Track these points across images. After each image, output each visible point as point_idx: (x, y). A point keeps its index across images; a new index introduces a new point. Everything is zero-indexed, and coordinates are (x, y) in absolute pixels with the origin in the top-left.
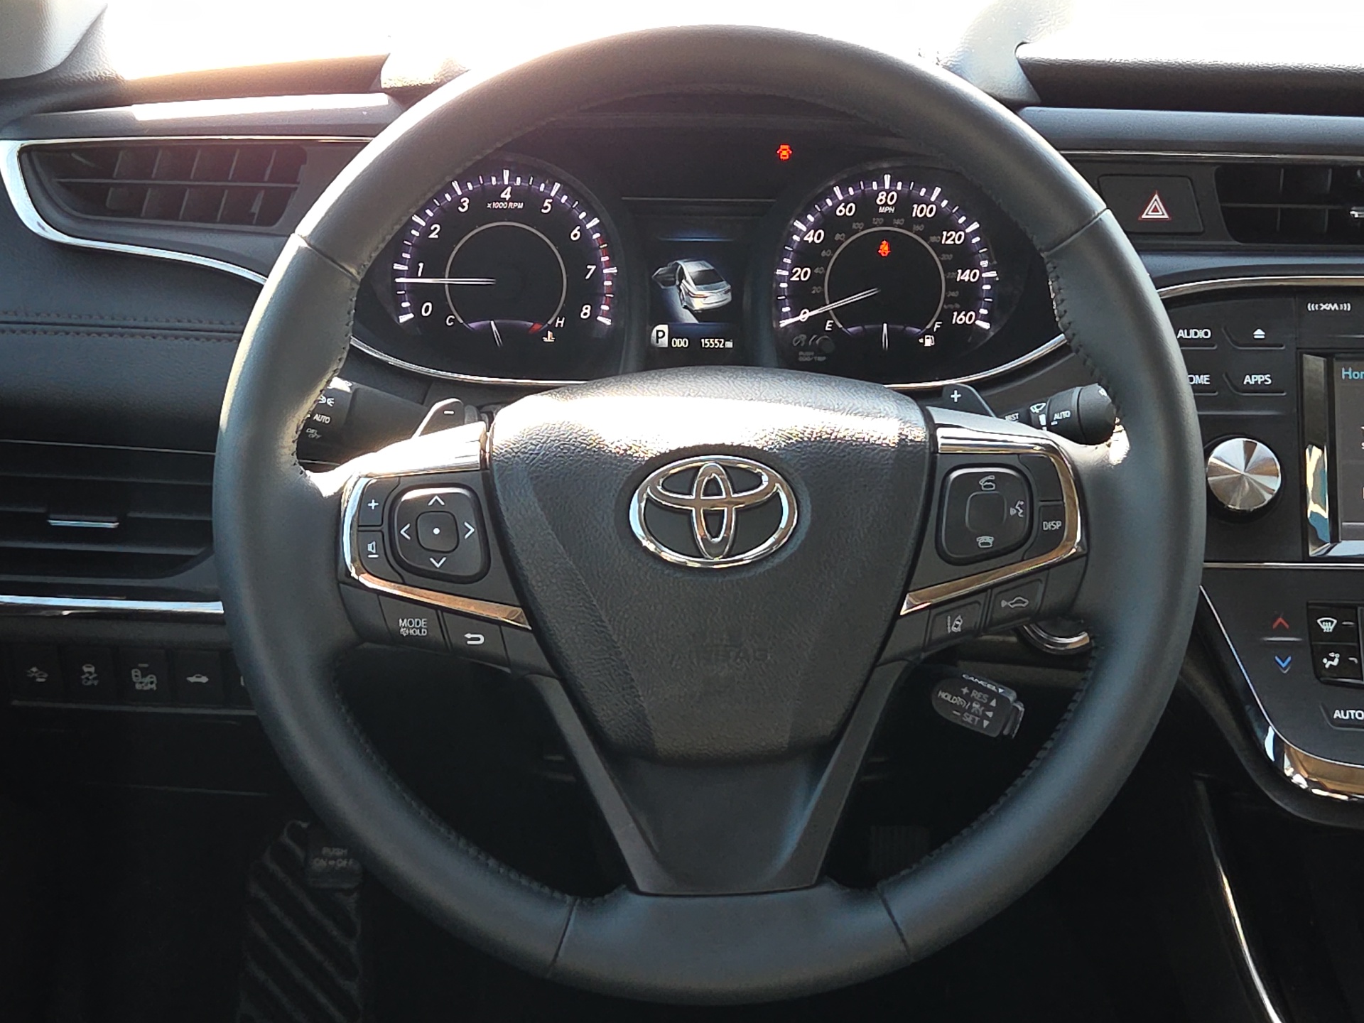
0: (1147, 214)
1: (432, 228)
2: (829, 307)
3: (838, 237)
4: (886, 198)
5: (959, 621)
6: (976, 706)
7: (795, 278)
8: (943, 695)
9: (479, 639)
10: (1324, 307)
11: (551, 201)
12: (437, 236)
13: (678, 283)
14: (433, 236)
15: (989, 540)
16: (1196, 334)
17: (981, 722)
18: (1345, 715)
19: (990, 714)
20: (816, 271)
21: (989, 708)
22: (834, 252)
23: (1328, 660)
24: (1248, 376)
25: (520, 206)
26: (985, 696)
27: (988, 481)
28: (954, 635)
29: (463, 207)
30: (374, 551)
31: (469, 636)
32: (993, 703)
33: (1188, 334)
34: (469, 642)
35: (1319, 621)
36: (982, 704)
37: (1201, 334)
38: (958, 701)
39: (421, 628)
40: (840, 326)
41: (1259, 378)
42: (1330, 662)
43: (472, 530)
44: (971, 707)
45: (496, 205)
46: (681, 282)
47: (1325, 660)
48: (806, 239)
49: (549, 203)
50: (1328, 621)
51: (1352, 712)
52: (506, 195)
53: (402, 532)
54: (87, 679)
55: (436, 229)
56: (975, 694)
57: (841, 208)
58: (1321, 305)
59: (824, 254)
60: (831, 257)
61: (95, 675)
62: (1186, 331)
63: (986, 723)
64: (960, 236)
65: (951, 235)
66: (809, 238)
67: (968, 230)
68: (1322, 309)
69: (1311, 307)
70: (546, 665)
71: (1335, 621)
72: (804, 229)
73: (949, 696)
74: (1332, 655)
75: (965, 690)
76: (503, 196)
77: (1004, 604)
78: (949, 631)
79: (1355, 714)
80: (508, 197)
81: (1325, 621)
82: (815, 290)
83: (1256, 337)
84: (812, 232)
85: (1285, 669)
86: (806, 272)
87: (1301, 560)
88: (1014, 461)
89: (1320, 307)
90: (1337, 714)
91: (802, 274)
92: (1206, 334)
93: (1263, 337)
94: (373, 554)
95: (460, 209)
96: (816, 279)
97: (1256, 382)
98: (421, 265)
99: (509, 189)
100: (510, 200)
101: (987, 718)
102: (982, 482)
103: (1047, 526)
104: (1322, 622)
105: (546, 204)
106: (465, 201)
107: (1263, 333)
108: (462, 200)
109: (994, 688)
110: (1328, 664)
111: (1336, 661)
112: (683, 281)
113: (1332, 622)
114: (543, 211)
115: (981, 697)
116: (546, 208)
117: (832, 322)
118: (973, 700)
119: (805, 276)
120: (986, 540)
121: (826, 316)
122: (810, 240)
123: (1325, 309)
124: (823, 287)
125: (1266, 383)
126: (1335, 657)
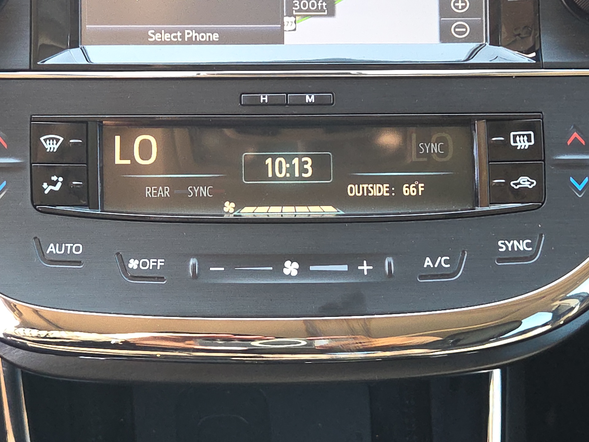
18: (60, 250)
23: (48, 185)
35: (42, 139)
42: (51, 187)
47: (45, 185)
50: (53, 139)
51: (69, 245)
71: (62, 139)
74: (54, 178)
79: (71, 247)
81: (50, 139)
87: (27, 68)
90: (51, 248)
104: (45, 140)
110: (47, 188)
111: (59, 185)
113: (58, 140)
126: (57, 181)
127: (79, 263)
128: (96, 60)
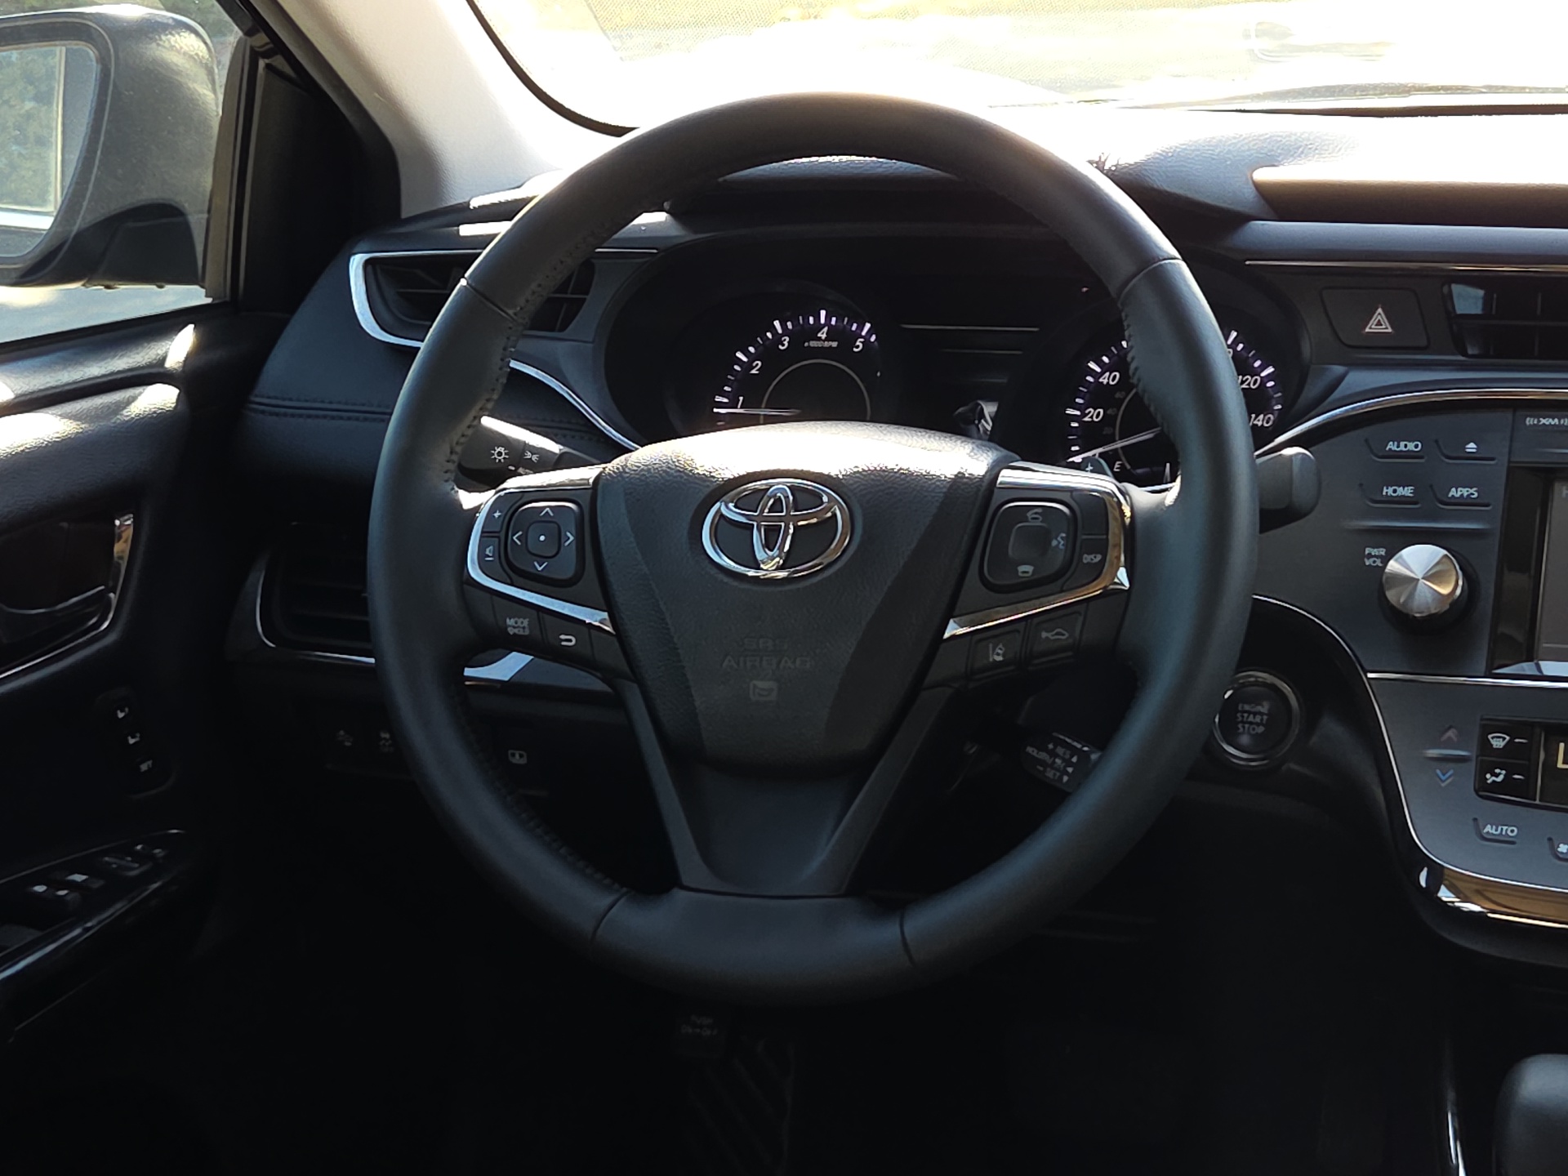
0: (1371, 328)
1: (754, 364)
2: (1114, 445)
5: (1000, 649)
6: (1058, 761)
7: (1087, 419)
8: (1030, 749)
9: (570, 641)
10: (1543, 421)
11: (862, 340)
12: (757, 372)
13: (977, 422)
14: (754, 372)
15: (1029, 569)
16: (1406, 446)
17: (1061, 778)
18: (1496, 830)
19: (1070, 770)
20: (1109, 412)
21: (1070, 764)
22: (1127, 394)
23: (1492, 775)
24: (1454, 489)
25: (835, 344)
26: (1068, 752)
27: (1036, 513)
28: (997, 664)
29: (783, 345)
30: (491, 555)
31: (563, 637)
32: (1074, 760)
33: (1398, 447)
34: (564, 643)
35: (1490, 736)
36: (1064, 760)
37: (1411, 446)
38: (1043, 756)
39: (524, 628)
40: (1128, 467)
41: (1465, 492)
42: (1494, 778)
43: (572, 538)
44: (1054, 762)
45: (813, 344)
46: (980, 422)
47: (1488, 776)
48: (1101, 380)
49: (861, 342)
50: (1500, 737)
51: (1505, 828)
52: (823, 335)
53: (514, 538)
54: (384, 745)
55: (757, 364)
56: (1060, 750)
58: (1541, 419)
59: (1118, 395)
60: (1125, 399)
61: (390, 742)
62: (1396, 443)
63: (1065, 778)
64: (1256, 381)
65: (1247, 379)
66: (1104, 380)
67: (1263, 374)
68: (1541, 423)
69: (1529, 421)
70: (626, 668)
71: (1508, 738)
72: (1098, 370)
73: (1036, 751)
74: (1497, 771)
75: (1051, 746)
76: (819, 335)
77: (1044, 635)
78: (991, 660)
79: (1507, 830)
80: (824, 336)
81: (1497, 737)
82: (1107, 431)
83: (1468, 450)
84: (1107, 374)
85: (1443, 781)
86: (1099, 413)
87: (1482, 675)
88: (1066, 497)
89: (1539, 421)
90: (1488, 829)
91: (1095, 415)
92: (1416, 446)
93: (1474, 450)
94: (489, 556)
95: (781, 347)
96: (1108, 420)
97: (1462, 495)
98: (741, 398)
99: (826, 329)
100: (827, 339)
101: (1067, 773)
102: (1030, 514)
103: (1087, 558)
104: (1493, 738)
105: (858, 343)
106: (785, 340)
107: (1475, 446)
108: (783, 339)
109: (1079, 746)
110: (1490, 778)
111: (1501, 777)
112: (983, 421)
113: (1504, 739)
114: (855, 350)
115: (1064, 754)
116: (858, 347)
117: (1120, 462)
118: (1057, 756)
119: (1097, 417)
120: (1026, 569)
122: (1105, 381)
123: (1544, 424)
124: (1114, 428)
125: (1473, 496)
126: (1500, 774)
127: (1513, 843)
128: (1546, 672)
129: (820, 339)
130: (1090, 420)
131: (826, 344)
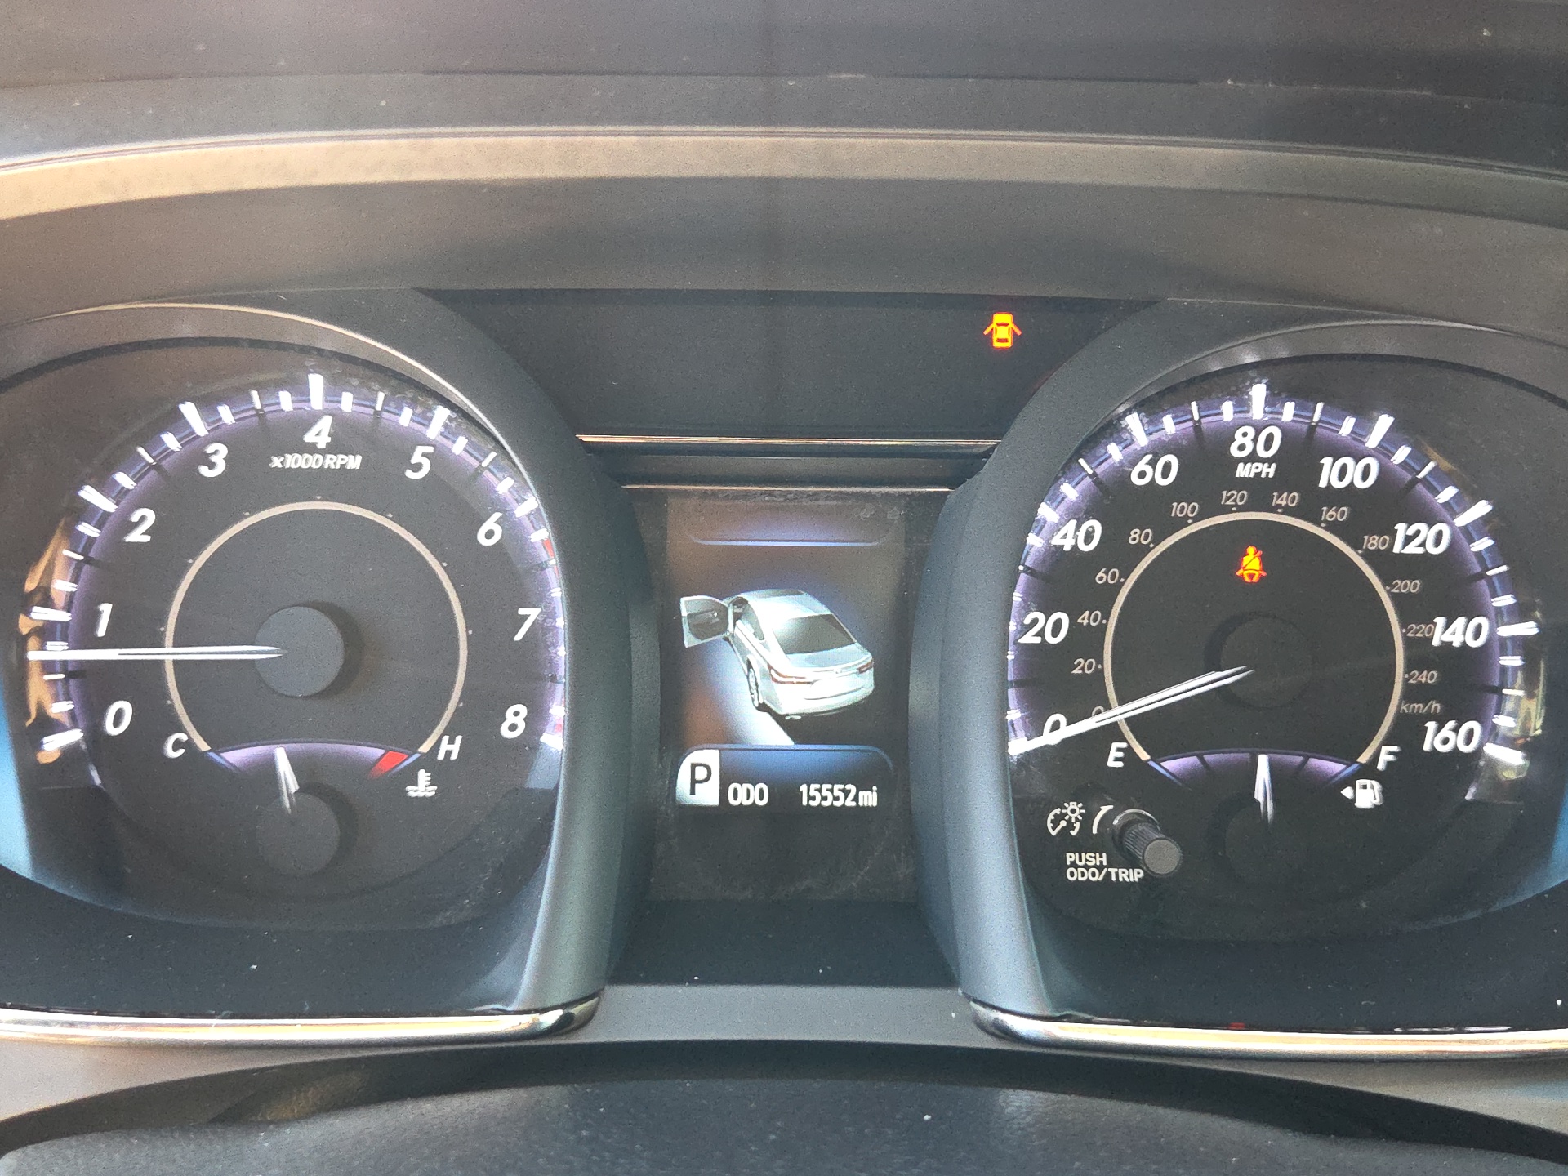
1: (135, 518)
2: (1119, 713)
3: (1135, 536)
4: (1255, 440)
7: (1030, 639)
11: (430, 450)
12: (147, 539)
14: (137, 536)
20: (1084, 620)
22: (1126, 574)
25: (354, 462)
29: (212, 466)
40: (1144, 755)
45: (294, 461)
48: (1057, 541)
49: (424, 455)
52: (320, 434)
55: (143, 519)
57: (1142, 465)
59: (1101, 577)
60: (1119, 586)
64: (1439, 535)
65: (1418, 533)
66: (1065, 541)
67: (1463, 520)
76: (309, 438)
80: (323, 442)
82: (1082, 666)
84: (1073, 524)
86: (1058, 624)
91: (1048, 628)
95: (204, 471)
96: (1084, 641)
98: (106, 609)
99: (325, 424)
100: (333, 448)
105: (417, 458)
106: (216, 452)
108: (210, 449)
112: (758, 643)
114: (409, 474)
116: (417, 467)
117: (1124, 745)
119: (1055, 633)
121: (1111, 732)
122: (1068, 544)
124: (1100, 659)
129: (312, 449)
130: (1038, 640)
131: (333, 462)
